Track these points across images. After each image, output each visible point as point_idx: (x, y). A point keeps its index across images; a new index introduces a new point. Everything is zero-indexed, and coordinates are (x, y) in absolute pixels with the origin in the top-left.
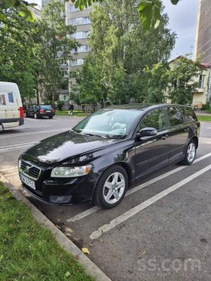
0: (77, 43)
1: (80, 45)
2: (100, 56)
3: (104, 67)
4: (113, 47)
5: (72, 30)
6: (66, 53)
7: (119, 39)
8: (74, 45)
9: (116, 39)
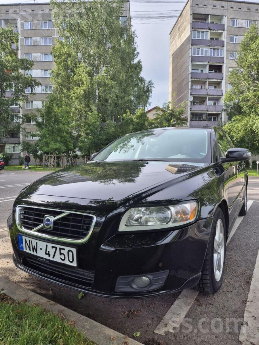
0: (35, 81)
1: (38, 84)
2: (68, 97)
3: (73, 109)
4: (85, 87)
5: (27, 65)
6: (19, 92)
7: (92, 79)
8: (31, 83)
9: (88, 79)
